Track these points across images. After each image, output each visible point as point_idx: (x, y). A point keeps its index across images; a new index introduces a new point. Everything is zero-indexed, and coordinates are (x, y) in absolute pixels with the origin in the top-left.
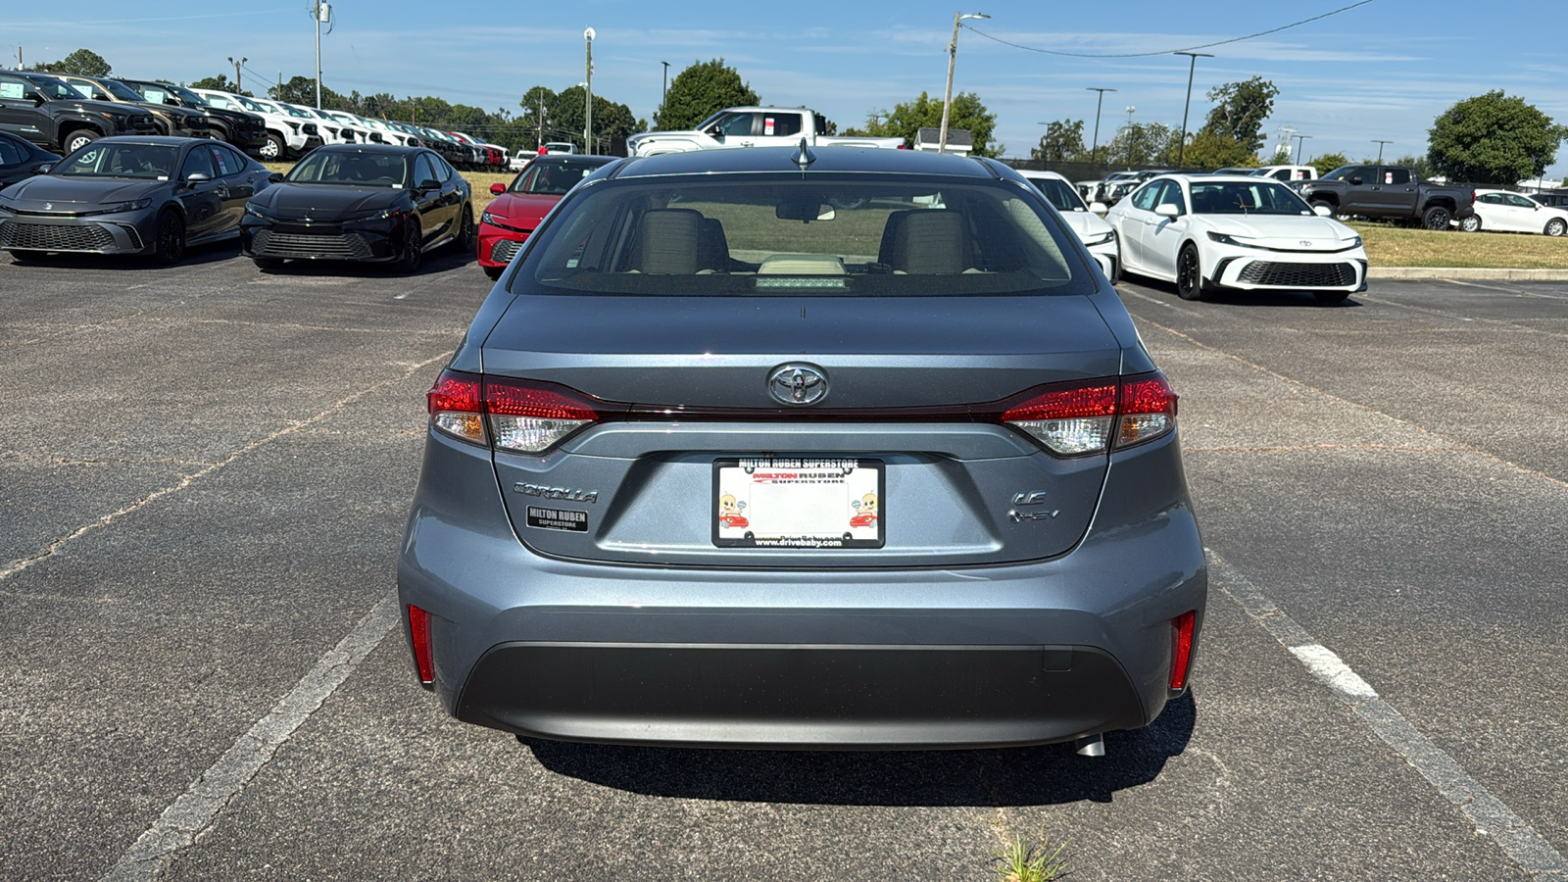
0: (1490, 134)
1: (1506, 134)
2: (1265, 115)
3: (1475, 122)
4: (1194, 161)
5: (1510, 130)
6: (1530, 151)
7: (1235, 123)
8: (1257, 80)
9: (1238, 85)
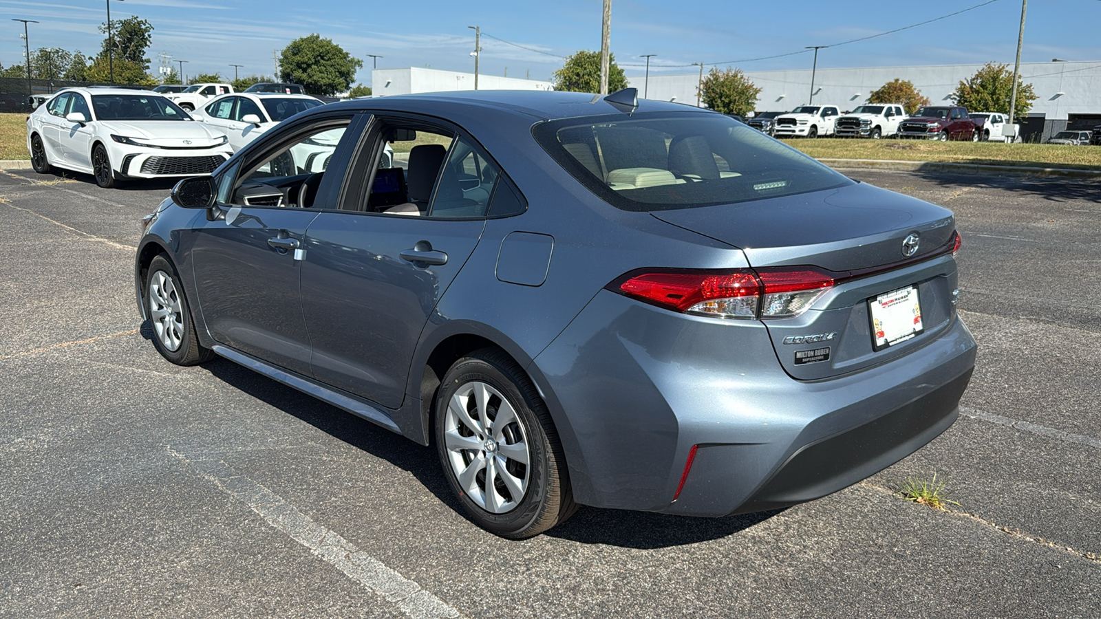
0: (317, 63)
1: (326, 62)
2: (146, 45)
3: (307, 55)
4: (105, 78)
5: (328, 60)
6: (342, 74)
7: (125, 50)
8: (135, 18)
9: (121, 22)
